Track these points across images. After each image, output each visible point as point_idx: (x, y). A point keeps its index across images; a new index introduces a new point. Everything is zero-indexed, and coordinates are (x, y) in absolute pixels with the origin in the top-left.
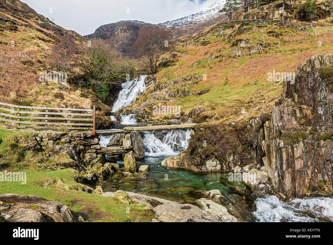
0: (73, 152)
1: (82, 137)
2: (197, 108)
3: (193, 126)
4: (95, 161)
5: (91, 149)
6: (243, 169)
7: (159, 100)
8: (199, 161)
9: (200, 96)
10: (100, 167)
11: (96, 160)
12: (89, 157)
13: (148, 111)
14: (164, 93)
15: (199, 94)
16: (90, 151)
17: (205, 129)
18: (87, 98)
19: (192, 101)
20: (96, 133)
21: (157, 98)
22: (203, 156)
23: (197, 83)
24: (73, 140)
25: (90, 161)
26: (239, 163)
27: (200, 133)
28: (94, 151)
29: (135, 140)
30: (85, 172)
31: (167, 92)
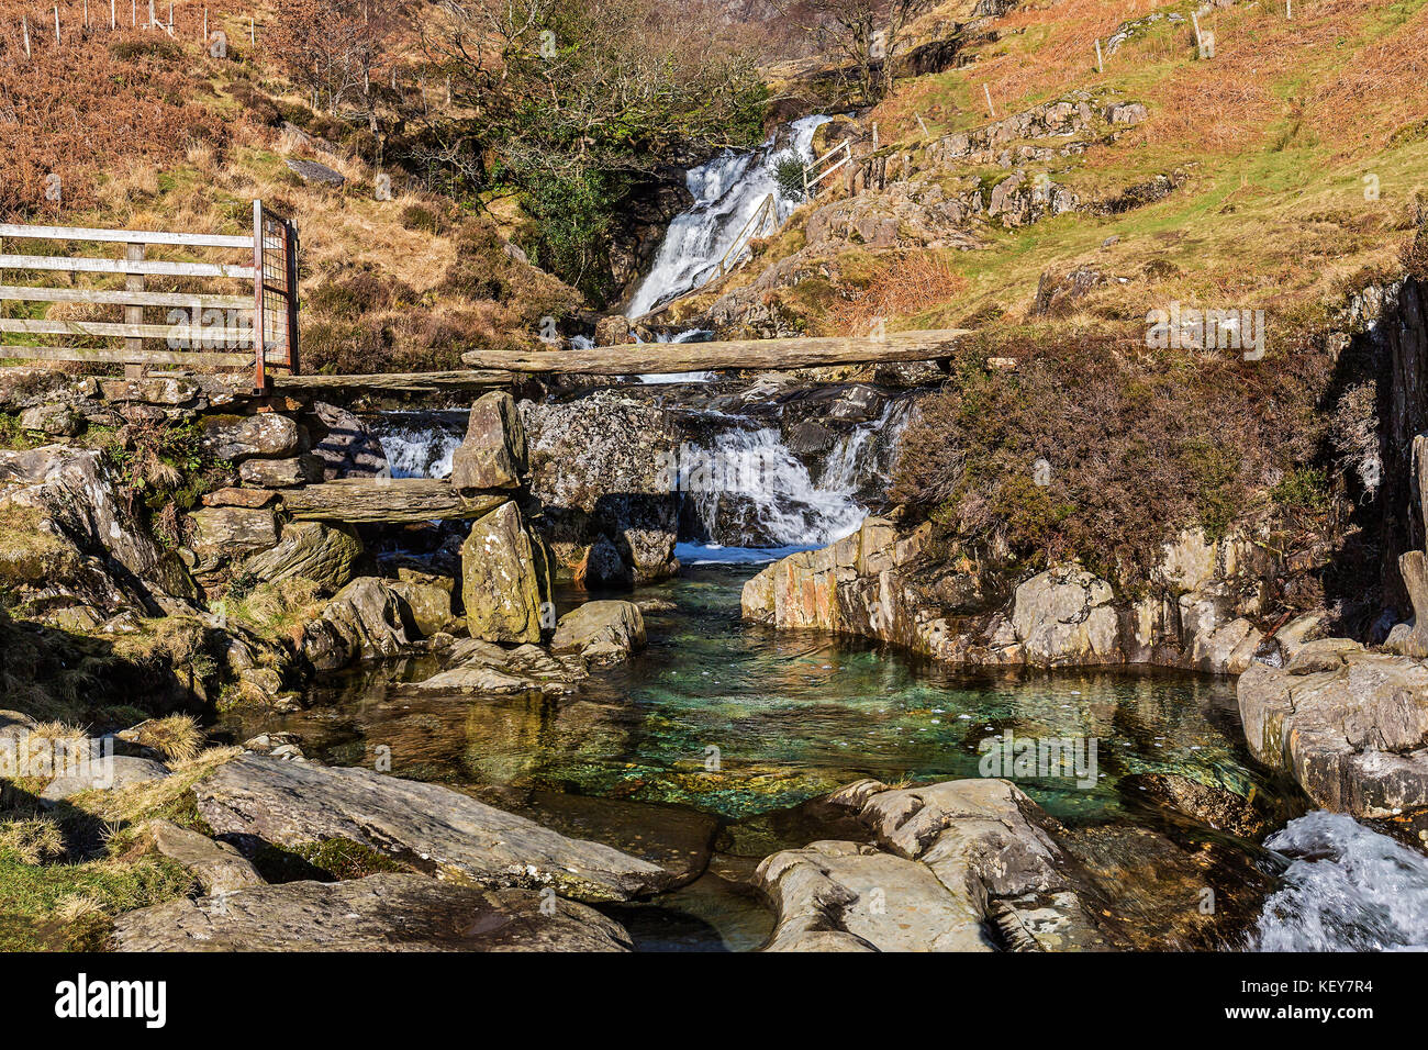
0: (98, 494)
1: (172, 406)
2: (1063, 273)
3: (943, 344)
4: (262, 564)
5: (237, 484)
6: (1279, 643)
7: (863, 242)
8: (976, 581)
9: (1119, 215)
10: (301, 600)
11: (276, 555)
12: (224, 535)
13: (794, 308)
14: (902, 203)
15: (1117, 206)
16: (229, 495)
17: (1024, 360)
18: (440, 232)
19: (1066, 248)
20: (269, 380)
21: (850, 231)
22: (1000, 546)
23: (1108, 141)
24: (105, 419)
25: (223, 563)
26: (1253, 604)
27: (982, 385)
28: (262, 495)
29: (617, 455)
30: (140, 625)
31: (915, 199)
